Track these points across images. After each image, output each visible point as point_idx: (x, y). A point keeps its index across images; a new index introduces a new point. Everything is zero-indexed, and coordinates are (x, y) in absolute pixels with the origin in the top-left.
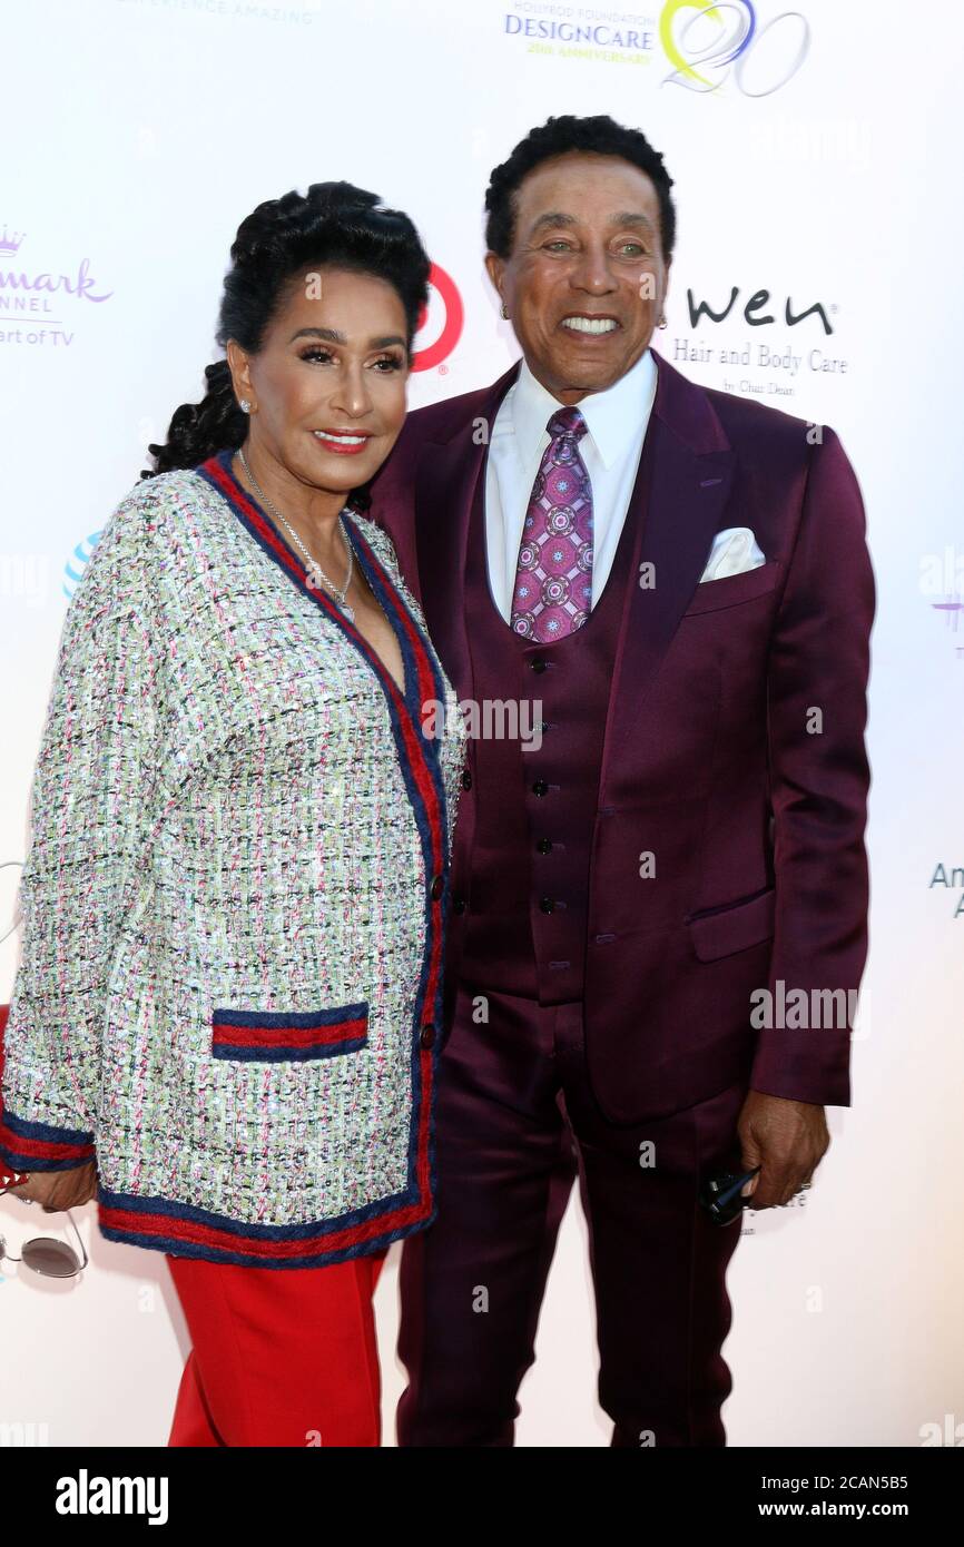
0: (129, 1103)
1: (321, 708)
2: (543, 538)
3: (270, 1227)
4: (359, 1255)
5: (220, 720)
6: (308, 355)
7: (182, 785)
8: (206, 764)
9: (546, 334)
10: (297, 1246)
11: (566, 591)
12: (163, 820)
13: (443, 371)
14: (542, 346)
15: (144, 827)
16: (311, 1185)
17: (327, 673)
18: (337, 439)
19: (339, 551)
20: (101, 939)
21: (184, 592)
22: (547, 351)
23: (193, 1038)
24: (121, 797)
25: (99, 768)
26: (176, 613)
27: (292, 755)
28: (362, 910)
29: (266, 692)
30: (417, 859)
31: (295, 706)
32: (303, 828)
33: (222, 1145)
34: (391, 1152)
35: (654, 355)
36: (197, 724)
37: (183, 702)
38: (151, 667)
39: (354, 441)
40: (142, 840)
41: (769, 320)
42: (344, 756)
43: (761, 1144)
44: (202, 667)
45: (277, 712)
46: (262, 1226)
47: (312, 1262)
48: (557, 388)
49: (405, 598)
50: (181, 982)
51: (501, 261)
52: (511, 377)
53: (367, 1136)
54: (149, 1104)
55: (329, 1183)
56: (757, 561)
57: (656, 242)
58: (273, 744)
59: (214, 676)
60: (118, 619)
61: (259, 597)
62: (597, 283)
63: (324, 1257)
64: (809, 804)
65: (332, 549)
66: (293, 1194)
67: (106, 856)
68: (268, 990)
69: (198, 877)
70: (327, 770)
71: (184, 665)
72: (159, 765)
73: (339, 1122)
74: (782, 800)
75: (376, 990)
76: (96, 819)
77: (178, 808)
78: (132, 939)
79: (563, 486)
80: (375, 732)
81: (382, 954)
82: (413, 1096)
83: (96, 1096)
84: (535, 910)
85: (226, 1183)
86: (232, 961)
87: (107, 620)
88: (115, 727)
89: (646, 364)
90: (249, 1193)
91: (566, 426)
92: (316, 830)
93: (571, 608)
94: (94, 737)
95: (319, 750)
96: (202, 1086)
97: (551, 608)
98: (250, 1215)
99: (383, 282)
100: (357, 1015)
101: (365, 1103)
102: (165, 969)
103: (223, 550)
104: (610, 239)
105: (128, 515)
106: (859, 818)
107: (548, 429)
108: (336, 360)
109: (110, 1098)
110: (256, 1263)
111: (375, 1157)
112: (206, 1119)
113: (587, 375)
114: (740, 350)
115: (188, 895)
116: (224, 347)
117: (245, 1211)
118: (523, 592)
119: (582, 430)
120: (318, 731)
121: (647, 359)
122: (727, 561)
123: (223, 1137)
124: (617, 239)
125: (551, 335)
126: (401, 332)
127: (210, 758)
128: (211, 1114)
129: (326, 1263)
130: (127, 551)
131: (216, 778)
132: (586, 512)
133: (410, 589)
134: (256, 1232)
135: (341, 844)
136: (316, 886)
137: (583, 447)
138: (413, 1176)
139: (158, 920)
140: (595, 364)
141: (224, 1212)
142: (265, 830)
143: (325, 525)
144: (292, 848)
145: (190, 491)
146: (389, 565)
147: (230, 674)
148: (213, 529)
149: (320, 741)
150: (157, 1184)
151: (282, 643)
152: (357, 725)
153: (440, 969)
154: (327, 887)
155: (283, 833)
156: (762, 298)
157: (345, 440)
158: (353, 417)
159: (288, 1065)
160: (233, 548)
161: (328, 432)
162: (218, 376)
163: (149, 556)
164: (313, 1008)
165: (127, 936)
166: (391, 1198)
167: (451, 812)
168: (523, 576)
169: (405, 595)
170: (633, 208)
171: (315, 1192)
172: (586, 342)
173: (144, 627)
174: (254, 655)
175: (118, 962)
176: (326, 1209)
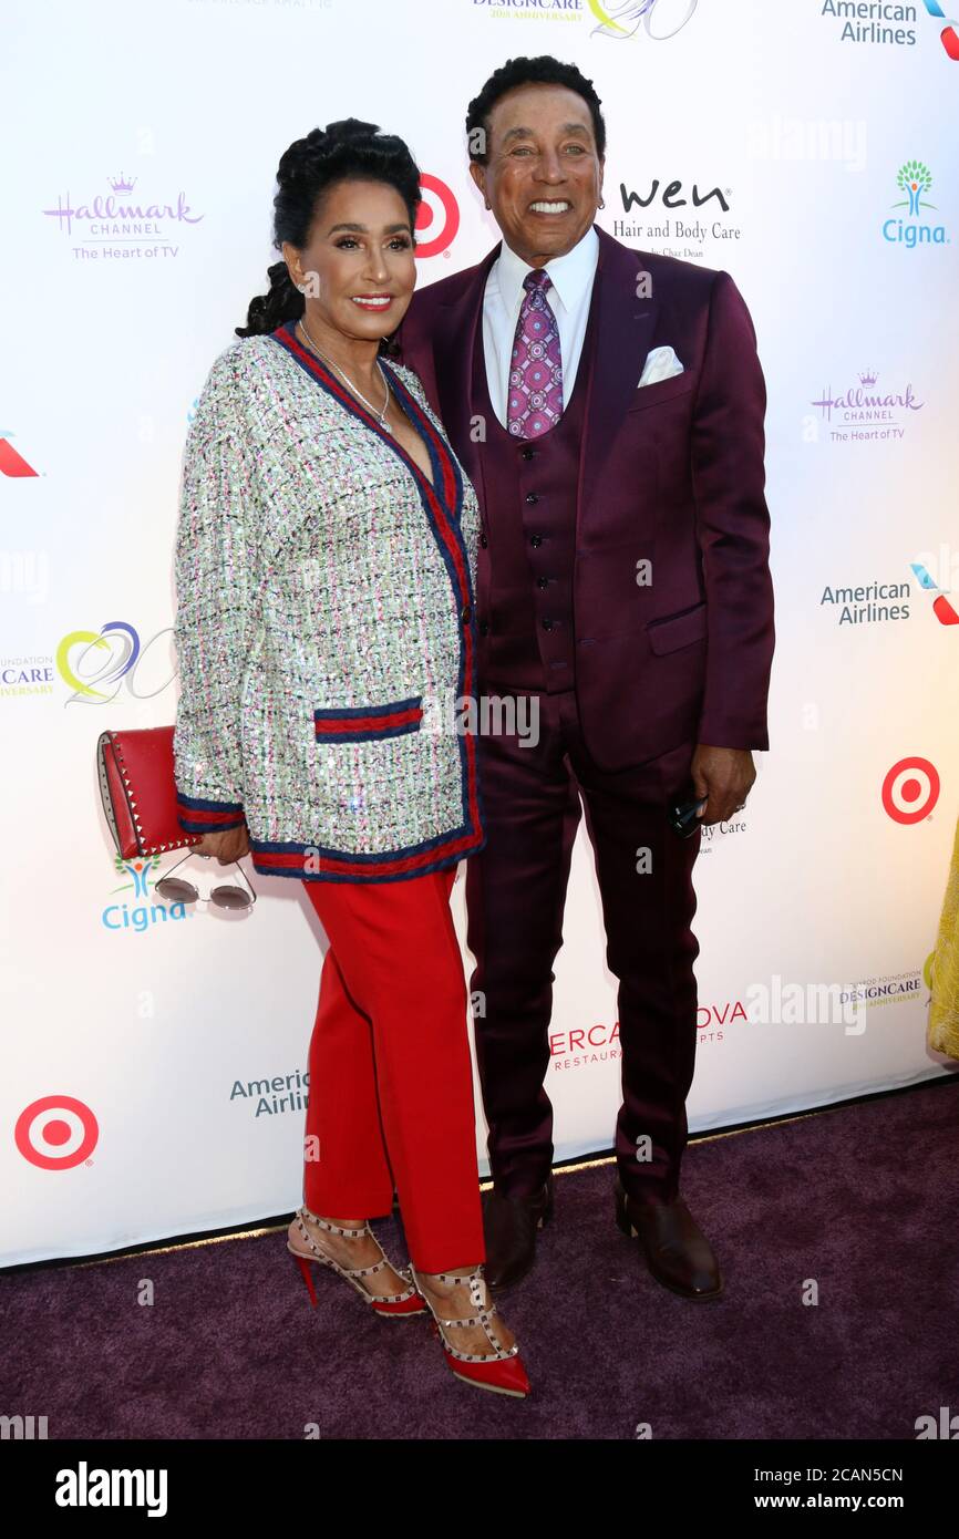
0: (264, 780)
1: (368, 491)
2: (526, 365)
3: (370, 855)
4: (435, 870)
5: (298, 507)
6: (343, 243)
7: (277, 556)
8: (292, 539)
9: (518, 216)
10: (390, 866)
11: (544, 400)
12: (266, 582)
13: (447, 255)
14: (516, 227)
15: (254, 588)
16: (395, 824)
17: (371, 467)
18: (370, 302)
19: (378, 386)
20: (231, 669)
21: (264, 419)
22: (520, 229)
23: (304, 731)
24: (234, 568)
25: (218, 549)
26: (262, 434)
27: (352, 527)
28: (410, 632)
29: (329, 484)
30: (450, 595)
31: (350, 491)
32: (363, 577)
33: (330, 802)
34: (449, 799)
35: (597, 229)
36: (282, 511)
37: (272, 497)
38: (246, 475)
39: (382, 301)
40: (253, 598)
41: (682, 202)
42: (388, 524)
43: (707, 779)
44: (281, 470)
45: (338, 497)
46: (364, 855)
47: (402, 877)
48: (529, 256)
49: (430, 417)
50: (290, 693)
51: (482, 168)
52: (496, 253)
53: (430, 789)
54: (278, 780)
55: (407, 822)
56: (678, 370)
57: (593, 143)
58: (337, 520)
59: (292, 476)
60: (220, 443)
61: (318, 418)
62: (553, 176)
63: (410, 873)
64: (728, 541)
65: (373, 384)
66: (383, 831)
67: (228, 610)
68: (351, 693)
69: (296, 620)
70: (377, 535)
71: (269, 470)
72: (259, 543)
73: (410, 780)
74: (706, 541)
75: (427, 688)
76: (219, 585)
77: (276, 573)
78: (254, 668)
79: (537, 326)
80: (409, 507)
81: (429, 662)
82: (462, 760)
83: (241, 777)
84: (539, 629)
85: (336, 827)
86: (324, 676)
87: (213, 444)
88: (225, 518)
89: (591, 236)
90: (353, 833)
91: (537, 284)
92: (373, 578)
93: (549, 412)
94: (212, 528)
95: (370, 522)
96: (312, 762)
97: (535, 413)
98: (355, 849)
99: (389, 186)
100: (415, 705)
101: (428, 766)
102: (278, 686)
103: (290, 387)
104: (560, 143)
105: (221, 369)
106: (764, 550)
107: (524, 286)
108: (362, 246)
109: (250, 778)
110: (364, 881)
111: (438, 803)
112: (317, 785)
113: (550, 244)
114: (663, 226)
115: (290, 634)
116: (280, 249)
117: (352, 845)
118: (515, 404)
119: (549, 284)
120: (368, 508)
121: (592, 233)
122: (656, 371)
123: (330, 796)
124: (564, 143)
125: (523, 217)
126: (406, 221)
127: (294, 534)
128: (320, 781)
129: (412, 877)
130: (222, 394)
131: (300, 549)
132: (556, 342)
133: (433, 411)
134: (361, 860)
135: (392, 587)
136: (377, 618)
137: (550, 298)
138: (467, 815)
139: (270, 654)
140: (556, 236)
141: (338, 847)
142: (338, 582)
143: (366, 367)
144: (358, 593)
145: (263, 347)
146: (417, 395)
147: (302, 473)
148: (281, 373)
149: (370, 514)
150: (290, 834)
151: (337, 448)
152: (395, 502)
153: (474, 672)
154: (384, 617)
155: (351, 583)
156: (675, 187)
157: (376, 302)
158: (379, 284)
159: (370, 743)
160: (297, 385)
161: (362, 297)
162: (278, 274)
163: (237, 396)
164: (383, 702)
165: (251, 666)
166: (453, 832)
167: (473, 564)
168: (512, 393)
169: (430, 414)
170: (574, 120)
171: (398, 828)
172: (548, 220)
173: (238, 447)
174: (318, 458)
175: (246, 685)
176: (408, 840)
